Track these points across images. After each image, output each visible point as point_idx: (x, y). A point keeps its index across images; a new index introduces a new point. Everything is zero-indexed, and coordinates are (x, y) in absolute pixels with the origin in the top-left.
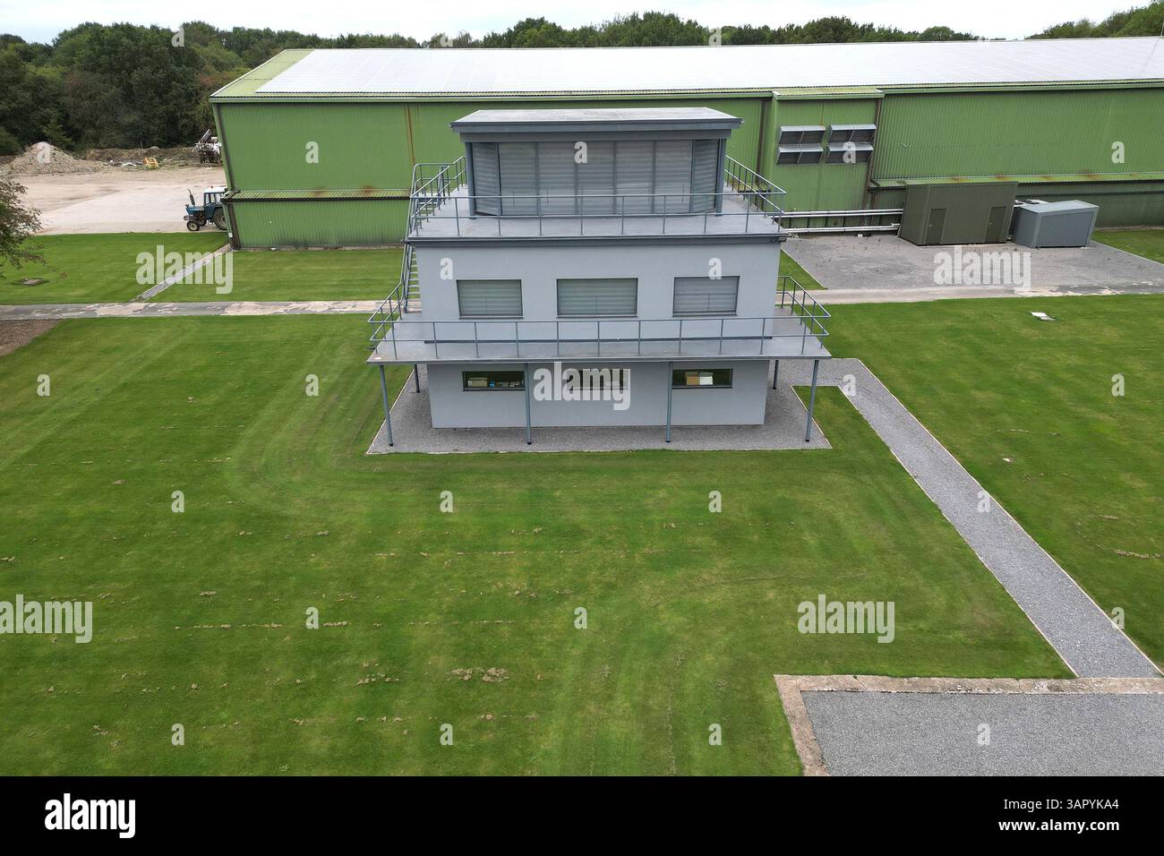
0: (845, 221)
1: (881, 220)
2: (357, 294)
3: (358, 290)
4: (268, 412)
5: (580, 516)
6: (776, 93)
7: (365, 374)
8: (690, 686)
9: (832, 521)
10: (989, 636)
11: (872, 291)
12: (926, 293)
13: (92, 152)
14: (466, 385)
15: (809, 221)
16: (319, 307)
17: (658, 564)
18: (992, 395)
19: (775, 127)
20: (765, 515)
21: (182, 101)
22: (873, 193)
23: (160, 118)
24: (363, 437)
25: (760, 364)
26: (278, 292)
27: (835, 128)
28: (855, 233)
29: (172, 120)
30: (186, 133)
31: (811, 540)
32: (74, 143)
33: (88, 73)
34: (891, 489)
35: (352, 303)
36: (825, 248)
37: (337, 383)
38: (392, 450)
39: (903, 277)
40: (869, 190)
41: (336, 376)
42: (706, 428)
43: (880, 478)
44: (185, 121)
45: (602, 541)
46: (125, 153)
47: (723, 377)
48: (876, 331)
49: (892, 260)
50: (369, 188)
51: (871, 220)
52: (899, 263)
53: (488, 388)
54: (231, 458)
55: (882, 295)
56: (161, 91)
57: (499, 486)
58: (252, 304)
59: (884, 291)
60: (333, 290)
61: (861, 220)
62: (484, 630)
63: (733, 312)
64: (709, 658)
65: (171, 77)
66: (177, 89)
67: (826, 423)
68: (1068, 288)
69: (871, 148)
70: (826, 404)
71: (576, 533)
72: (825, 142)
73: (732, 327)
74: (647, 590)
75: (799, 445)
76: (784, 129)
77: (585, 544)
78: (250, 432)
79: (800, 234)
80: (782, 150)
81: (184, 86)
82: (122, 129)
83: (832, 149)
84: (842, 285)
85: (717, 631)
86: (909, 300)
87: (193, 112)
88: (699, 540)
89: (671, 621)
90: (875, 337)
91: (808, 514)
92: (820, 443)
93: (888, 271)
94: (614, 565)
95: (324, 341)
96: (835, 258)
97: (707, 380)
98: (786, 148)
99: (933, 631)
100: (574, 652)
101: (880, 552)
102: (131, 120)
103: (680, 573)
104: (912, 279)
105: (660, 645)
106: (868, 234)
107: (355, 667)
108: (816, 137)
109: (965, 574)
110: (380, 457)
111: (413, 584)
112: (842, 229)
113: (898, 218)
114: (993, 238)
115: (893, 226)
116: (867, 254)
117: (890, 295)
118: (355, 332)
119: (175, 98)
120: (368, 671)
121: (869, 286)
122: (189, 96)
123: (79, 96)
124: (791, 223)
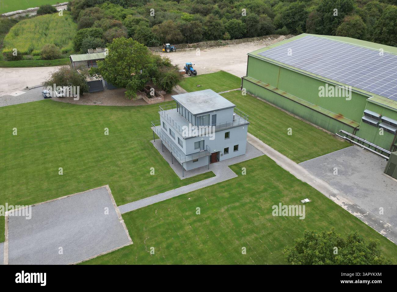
0: (382, 152)
6: (370, 98)
15: (369, 146)
22: (395, 148)
28: (384, 158)
38: (153, 142)
50: (268, 84)
69: (394, 131)
72: (378, 121)
76: (365, 111)
79: (365, 149)
80: (363, 118)
83: (380, 125)
108: (377, 118)
112: (380, 154)
124: (363, 143)
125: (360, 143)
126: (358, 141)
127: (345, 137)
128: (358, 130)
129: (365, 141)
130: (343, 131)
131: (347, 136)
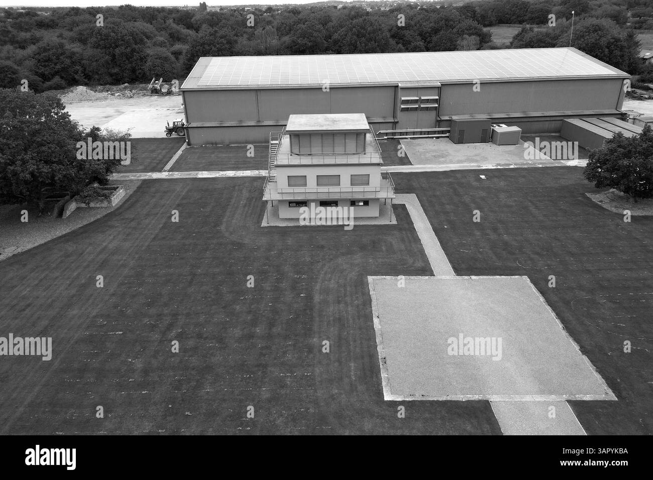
0: (428, 133)
1: (443, 132)
2: (243, 168)
3: (243, 166)
4: (228, 214)
5: (323, 243)
6: (400, 85)
7: (254, 200)
8: (348, 279)
9: (391, 243)
10: (419, 268)
11: (429, 166)
12: (447, 167)
13: (99, 87)
14: (289, 206)
15: (414, 133)
16: (231, 173)
17: (343, 254)
18: (452, 207)
19: (400, 98)
20: (374, 242)
21: (138, 61)
22: (439, 123)
23: (128, 70)
24: (259, 220)
25: (377, 200)
26: (213, 167)
27: (423, 98)
28: (433, 137)
29: (134, 71)
30: (140, 76)
31: (384, 248)
32: (88, 82)
33: (95, 50)
34: (409, 235)
35: (242, 172)
36: (419, 145)
37: (246, 203)
38: (269, 225)
39: (443, 159)
40: (438, 121)
41: (245, 201)
42: (361, 218)
43: (408, 232)
44: (140, 71)
45: (329, 249)
46: (115, 88)
47: (366, 203)
48: (424, 183)
49: (442, 151)
50: (241, 121)
51: (439, 132)
52: (444, 152)
53: (296, 206)
54: (223, 228)
55: (432, 168)
56: (129, 57)
57: (301, 235)
58: (206, 172)
59: (434, 166)
60: (233, 166)
61: (435, 132)
62: (301, 268)
63: (368, 184)
64: (353, 273)
65: (133, 50)
66: (136, 56)
67: (397, 216)
68: (499, 165)
69: (437, 106)
70: (400, 210)
71: (323, 247)
72: (419, 103)
73: (367, 188)
74: (340, 260)
75: (388, 223)
76: (403, 99)
77: (326, 249)
78: (225, 220)
79: (411, 138)
80: (402, 107)
81: (139, 55)
82: (111, 75)
83: (421, 106)
84: (419, 164)
85: (356, 268)
86: (441, 170)
87: (143, 67)
88: (355, 249)
89: (345, 266)
90: (423, 186)
91: (385, 242)
92: (394, 222)
93: (439, 156)
94: (332, 255)
95: (236, 188)
96: (421, 150)
97: (362, 204)
98: (404, 105)
99: (407, 268)
100: (323, 272)
101: (401, 251)
102: (115, 71)
103: (349, 256)
104: (446, 160)
105: (342, 271)
106: (438, 138)
107: (272, 275)
108: (416, 102)
109: (420, 256)
110: (266, 227)
111: (282, 259)
112: (427, 136)
113: (449, 132)
114: (484, 141)
115: (447, 135)
116: (434, 148)
117: (435, 168)
118: (247, 184)
119: (136, 60)
120: (275, 276)
121: (429, 164)
122: (141, 59)
123: (91, 60)
124: (407, 133)
125: (403, 135)
126: (401, 134)
127: (386, 137)
128: (398, 122)
129: (409, 130)
130: (382, 131)
131: (387, 134)
